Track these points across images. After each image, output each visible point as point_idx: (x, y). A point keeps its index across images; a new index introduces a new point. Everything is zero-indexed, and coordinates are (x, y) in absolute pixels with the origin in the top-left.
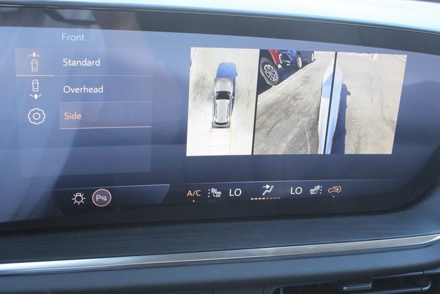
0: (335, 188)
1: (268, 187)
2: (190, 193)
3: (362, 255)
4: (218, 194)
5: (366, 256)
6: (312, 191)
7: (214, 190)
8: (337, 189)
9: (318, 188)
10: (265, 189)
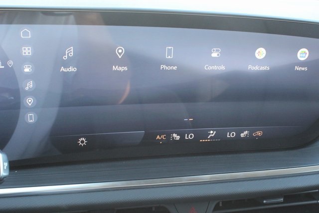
0: (257, 132)
1: (212, 132)
2: (158, 137)
3: (277, 179)
4: (178, 138)
5: (281, 179)
6: (242, 135)
7: (175, 135)
8: (259, 133)
9: (246, 132)
10: (210, 134)
